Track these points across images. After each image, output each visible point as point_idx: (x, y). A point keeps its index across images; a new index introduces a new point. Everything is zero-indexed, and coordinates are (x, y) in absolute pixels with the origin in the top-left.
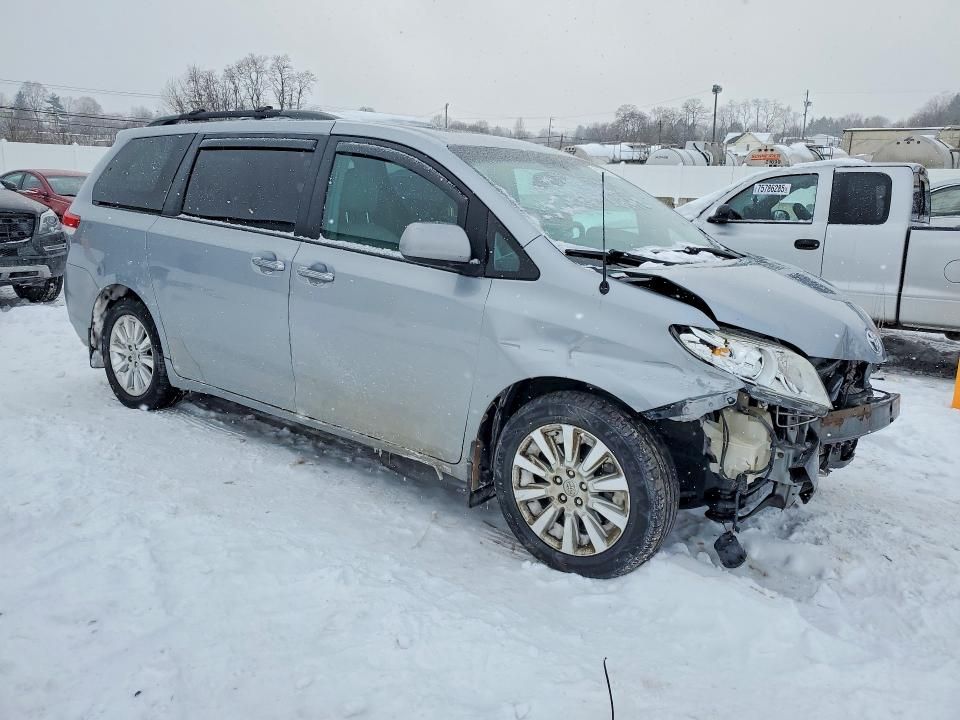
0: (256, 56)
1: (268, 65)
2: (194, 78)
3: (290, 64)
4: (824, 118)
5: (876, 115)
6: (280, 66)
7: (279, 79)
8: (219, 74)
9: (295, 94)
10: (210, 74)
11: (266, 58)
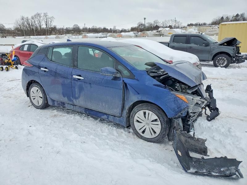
0: (39, 13)
1: (42, 15)
2: (23, 19)
3: (48, 15)
4: (191, 24)
5: (204, 22)
6: (45, 15)
7: (46, 19)
8: (30, 17)
9: (50, 22)
10: (28, 18)
11: (41, 13)
